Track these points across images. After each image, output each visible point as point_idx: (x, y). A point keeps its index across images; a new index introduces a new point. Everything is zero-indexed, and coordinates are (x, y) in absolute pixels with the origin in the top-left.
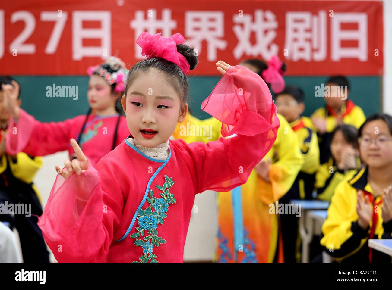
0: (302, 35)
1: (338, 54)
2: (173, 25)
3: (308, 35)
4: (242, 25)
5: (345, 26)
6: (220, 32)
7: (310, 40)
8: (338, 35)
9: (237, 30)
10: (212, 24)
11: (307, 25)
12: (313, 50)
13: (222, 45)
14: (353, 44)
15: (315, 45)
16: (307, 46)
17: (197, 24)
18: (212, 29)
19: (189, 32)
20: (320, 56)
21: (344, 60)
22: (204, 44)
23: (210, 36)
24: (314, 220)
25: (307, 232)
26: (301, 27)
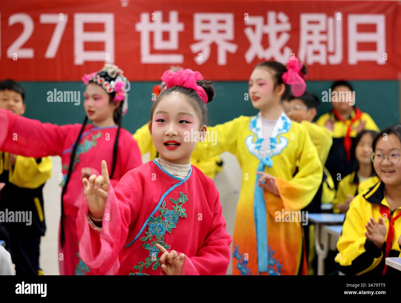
0: (317, 38)
1: (355, 57)
2: (180, 27)
3: (323, 38)
4: (253, 27)
5: (362, 28)
6: (230, 35)
7: (325, 43)
8: (355, 37)
9: (249, 32)
10: (221, 27)
11: (322, 27)
12: (329, 54)
13: (233, 48)
14: (371, 47)
15: (331, 49)
16: (322, 49)
17: (206, 27)
18: (222, 32)
19: (198, 35)
20: (336, 59)
21: (361, 63)
22: (214, 47)
23: (219, 39)
24: (330, 235)
25: (322, 246)
26: (316, 29)
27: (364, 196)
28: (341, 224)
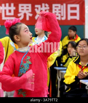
0: (58, 12)
1: (70, 18)
2: (14, 8)
3: (60, 12)
4: (38, 8)
5: (72, 9)
6: (30, 11)
7: (60, 13)
8: (70, 12)
9: (36, 10)
10: (28, 8)
11: (59, 8)
12: (61, 17)
13: (31, 15)
14: (75, 14)
15: (62, 15)
16: (59, 15)
17: (22, 8)
18: (28, 10)
19: (20, 11)
20: (64, 19)
21: (71, 20)
22: (25, 15)
23: (27, 12)
24: (62, 73)
25: (59, 77)
26: (57, 9)
27: (73, 61)
28: (66, 70)
